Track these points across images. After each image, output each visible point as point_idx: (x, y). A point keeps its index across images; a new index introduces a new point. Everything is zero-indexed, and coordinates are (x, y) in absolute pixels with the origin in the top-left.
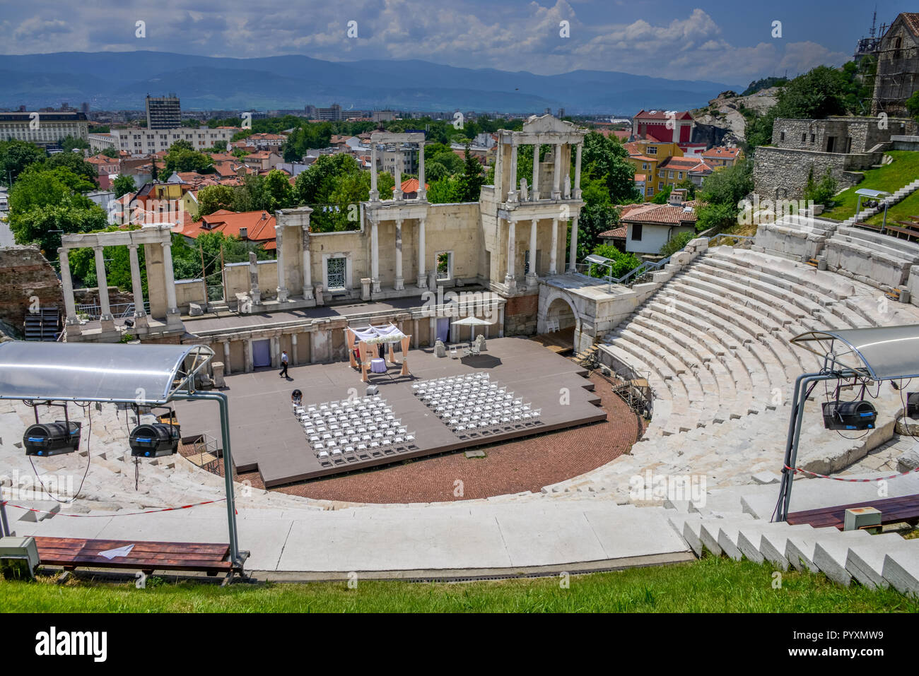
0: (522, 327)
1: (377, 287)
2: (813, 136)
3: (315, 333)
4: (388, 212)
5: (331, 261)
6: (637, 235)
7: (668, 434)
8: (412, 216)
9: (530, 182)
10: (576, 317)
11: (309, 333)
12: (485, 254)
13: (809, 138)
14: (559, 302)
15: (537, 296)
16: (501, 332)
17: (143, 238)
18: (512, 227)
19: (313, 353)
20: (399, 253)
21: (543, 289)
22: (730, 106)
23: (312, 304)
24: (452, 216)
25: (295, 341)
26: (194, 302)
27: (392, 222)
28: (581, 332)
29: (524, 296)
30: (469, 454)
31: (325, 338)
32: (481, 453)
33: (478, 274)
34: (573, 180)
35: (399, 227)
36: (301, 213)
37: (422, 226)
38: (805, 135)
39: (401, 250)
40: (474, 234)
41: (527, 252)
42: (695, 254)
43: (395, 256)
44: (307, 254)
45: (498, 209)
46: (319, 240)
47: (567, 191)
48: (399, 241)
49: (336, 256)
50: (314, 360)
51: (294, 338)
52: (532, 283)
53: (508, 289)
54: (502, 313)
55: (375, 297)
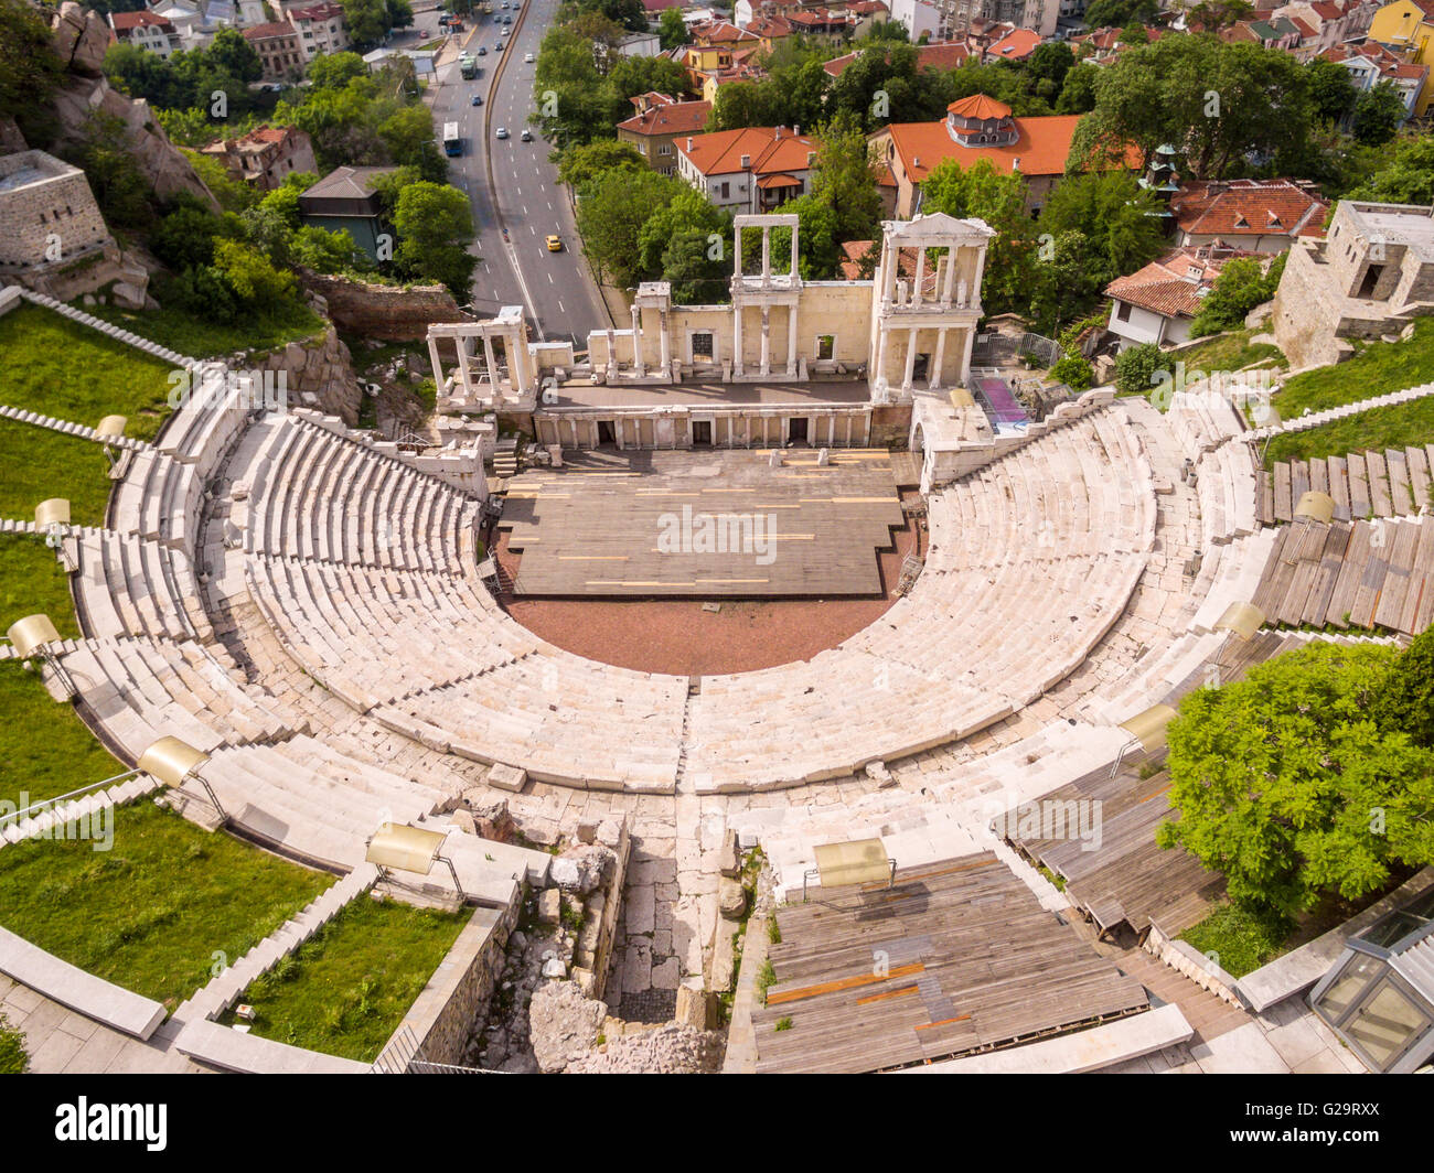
0: (891, 438)
1: (738, 371)
2: (1354, 255)
3: (657, 421)
4: (752, 298)
5: (696, 337)
8: (781, 303)
11: (651, 419)
15: (910, 408)
16: (866, 438)
17: (495, 331)
18: (884, 335)
19: (656, 437)
20: (764, 340)
23: (668, 381)
24: (838, 298)
25: (637, 425)
26: (559, 366)
29: (894, 408)
30: (706, 606)
31: (668, 426)
32: (716, 606)
33: (867, 361)
35: (765, 312)
36: (656, 296)
37: (793, 314)
38: (1349, 248)
39: (767, 336)
40: (865, 317)
42: (1090, 408)
43: (761, 340)
44: (663, 334)
46: (684, 315)
47: (961, 298)
48: (766, 327)
49: (701, 332)
50: (657, 444)
51: (636, 422)
52: (907, 394)
53: (874, 398)
54: (869, 420)
55: (736, 380)
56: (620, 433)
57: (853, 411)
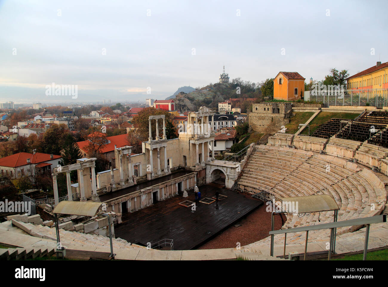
0: (202, 182)
1: (153, 174)
2: (268, 108)
3: (142, 195)
4: (156, 145)
5: (135, 166)
8: (162, 146)
10: (225, 174)
11: (140, 196)
12: (182, 157)
13: (266, 109)
14: (217, 170)
15: (205, 169)
17: (86, 165)
18: (197, 146)
19: (142, 203)
20: (159, 160)
21: (208, 167)
22: (184, 97)
23: (133, 185)
24: (171, 144)
27: (156, 149)
28: (228, 179)
29: (202, 170)
31: (145, 197)
32: (238, 225)
33: (180, 165)
35: (159, 150)
36: (129, 149)
37: (165, 149)
38: (265, 109)
40: (178, 150)
41: (200, 155)
42: (253, 149)
44: (130, 164)
45: (190, 140)
48: (159, 156)
49: (136, 164)
50: (142, 207)
51: (136, 199)
52: (204, 165)
53: (197, 168)
54: (196, 177)
55: (153, 178)
56: (130, 206)
57: (193, 175)
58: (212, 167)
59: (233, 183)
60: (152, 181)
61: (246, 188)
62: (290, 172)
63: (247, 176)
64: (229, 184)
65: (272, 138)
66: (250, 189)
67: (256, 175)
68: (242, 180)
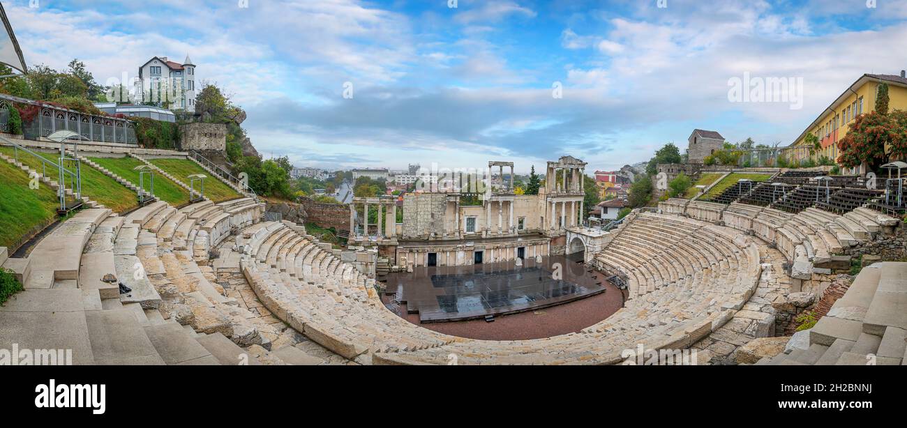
0: (558, 251)
1: (489, 232)
3: (458, 251)
5: (469, 219)
6: (606, 212)
7: (641, 295)
8: (507, 200)
9: (561, 184)
10: (585, 246)
11: (456, 251)
12: (540, 218)
14: (576, 239)
15: (565, 237)
16: (549, 254)
17: (386, 201)
18: (554, 205)
19: (457, 261)
20: (500, 216)
21: (568, 233)
23: (458, 238)
24: (525, 200)
27: (497, 202)
28: (587, 252)
29: (560, 237)
31: (463, 254)
33: (534, 227)
34: (580, 185)
35: (500, 204)
36: (456, 196)
37: (512, 204)
41: (561, 217)
42: (635, 216)
43: (498, 218)
44: (457, 214)
45: (547, 197)
46: (464, 209)
48: (501, 211)
49: (471, 217)
50: (457, 264)
51: (448, 253)
52: (563, 231)
53: (551, 234)
54: (549, 245)
55: (488, 237)
56: (441, 259)
57: (544, 242)
58: (572, 234)
59: (592, 257)
60: (486, 239)
61: (605, 266)
62: (665, 248)
63: (613, 251)
64: (588, 258)
65: (662, 204)
66: (609, 268)
67: (625, 250)
68: (604, 255)
